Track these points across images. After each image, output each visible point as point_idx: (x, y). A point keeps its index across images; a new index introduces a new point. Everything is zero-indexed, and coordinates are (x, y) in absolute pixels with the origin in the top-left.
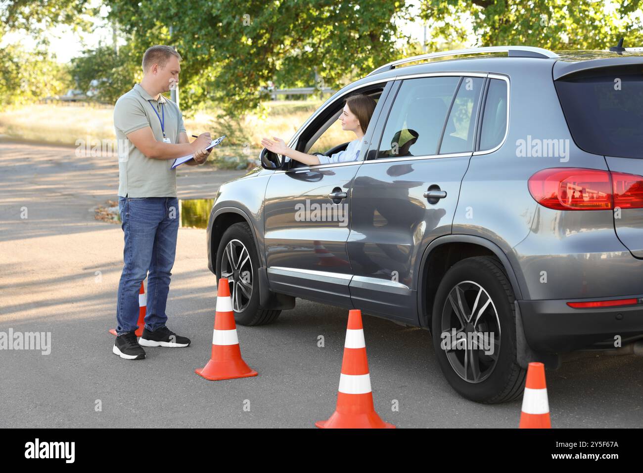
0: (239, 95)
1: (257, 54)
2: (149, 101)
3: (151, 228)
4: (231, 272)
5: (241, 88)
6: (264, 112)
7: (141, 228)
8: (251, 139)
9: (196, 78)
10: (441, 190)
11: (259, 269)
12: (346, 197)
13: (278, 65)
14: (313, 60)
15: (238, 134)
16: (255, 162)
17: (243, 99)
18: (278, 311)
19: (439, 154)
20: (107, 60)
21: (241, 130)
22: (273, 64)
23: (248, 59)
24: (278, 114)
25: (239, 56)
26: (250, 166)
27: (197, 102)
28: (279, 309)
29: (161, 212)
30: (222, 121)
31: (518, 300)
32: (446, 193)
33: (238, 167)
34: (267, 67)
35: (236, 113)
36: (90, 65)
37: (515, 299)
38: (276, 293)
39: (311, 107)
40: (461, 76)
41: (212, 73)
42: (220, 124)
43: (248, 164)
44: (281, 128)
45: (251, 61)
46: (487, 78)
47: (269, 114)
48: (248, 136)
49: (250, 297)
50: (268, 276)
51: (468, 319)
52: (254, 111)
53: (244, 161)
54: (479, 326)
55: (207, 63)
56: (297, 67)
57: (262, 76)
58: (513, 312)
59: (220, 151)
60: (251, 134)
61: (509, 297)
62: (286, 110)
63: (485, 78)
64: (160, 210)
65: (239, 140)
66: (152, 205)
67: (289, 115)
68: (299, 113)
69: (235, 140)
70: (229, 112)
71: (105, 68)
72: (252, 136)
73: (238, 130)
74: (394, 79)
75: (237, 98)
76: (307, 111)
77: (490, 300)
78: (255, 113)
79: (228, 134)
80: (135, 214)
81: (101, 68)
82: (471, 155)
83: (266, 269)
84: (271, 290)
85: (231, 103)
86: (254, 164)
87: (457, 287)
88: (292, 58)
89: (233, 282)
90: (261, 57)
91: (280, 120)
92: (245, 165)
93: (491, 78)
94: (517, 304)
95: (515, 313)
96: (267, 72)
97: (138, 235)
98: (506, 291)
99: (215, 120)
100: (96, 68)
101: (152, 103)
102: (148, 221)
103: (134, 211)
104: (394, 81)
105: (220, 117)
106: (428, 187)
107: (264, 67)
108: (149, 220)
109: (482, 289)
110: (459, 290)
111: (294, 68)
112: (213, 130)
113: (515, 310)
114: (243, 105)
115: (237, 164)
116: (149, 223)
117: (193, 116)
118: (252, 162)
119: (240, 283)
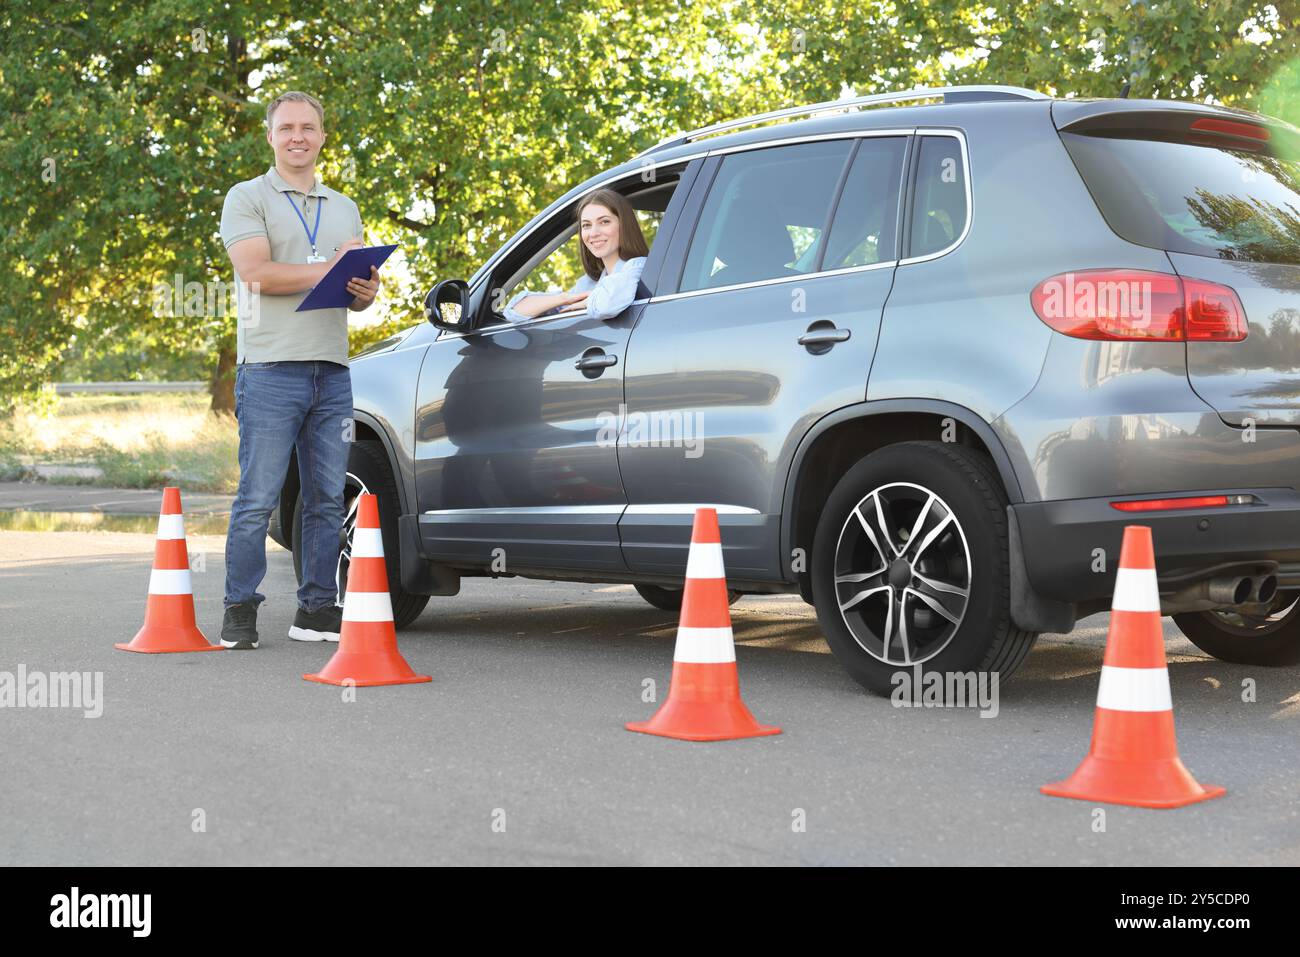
2: (285, 192)
3: (283, 419)
7: (261, 419)
10: (838, 329)
11: (400, 518)
12: (614, 364)
19: (820, 270)
28: (432, 592)
29: (304, 393)
31: (1013, 505)
32: (850, 331)
37: (1009, 503)
38: (433, 562)
40: (858, 138)
46: (915, 135)
50: (420, 530)
54: (922, 565)
63: (911, 135)
64: (302, 389)
66: (285, 379)
74: (703, 155)
77: (950, 517)
80: (252, 393)
82: (895, 265)
83: (418, 517)
93: (922, 136)
94: (1013, 514)
97: (257, 431)
101: (292, 196)
102: (275, 407)
103: (252, 388)
104: (705, 159)
108: (277, 405)
109: (933, 496)
116: (277, 411)
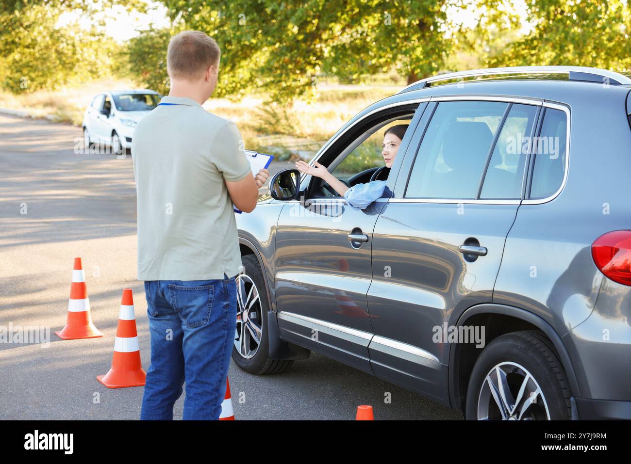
0: (286, 82)
1: (305, 40)
4: (240, 311)
5: (287, 75)
6: (313, 98)
8: (296, 128)
9: (244, 63)
10: (481, 245)
11: (268, 313)
12: (367, 241)
13: (327, 52)
14: (361, 48)
15: (283, 122)
16: (297, 154)
17: (290, 86)
18: (290, 361)
19: (479, 198)
20: (158, 43)
21: (287, 118)
22: (321, 51)
23: (294, 46)
24: (327, 100)
25: (285, 42)
26: (293, 158)
27: (244, 87)
28: (291, 359)
30: (268, 108)
31: (574, 397)
32: (487, 250)
33: (280, 158)
34: (315, 54)
35: (282, 100)
36: (141, 46)
37: (572, 395)
38: (288, 342)
39: (360, 94)
40: (509, 102)
41: (261, 57)
42: (266, 111)
43: (291, 155)
44: (329, 116)
45: (298, 48)
46: (542, 106)
47: (318, 100)
48: (293, 124)
49: (259, 343)
50: (278, 322)
51: (511, 410)
52: (301, 97)
53: (286, 152)
55: (255, 48)
56: (345, 56)
57: (310, 63)
58: (569, 409)
59: (263, 140)
60: (297, 122)
61: (563, 390)
62: (335, 96)
63: (539, 106)
65: (284, 129)
67: (337, 102)
68: (348, 100)
69: (280, 129)
70: (275, 99)
71: (156, 50)
72: (298, 124)
73: (284, 118)
74: (428, 100)
75: (284, 84)
76: (356, 97)
77: (539, 391)
78: (304, 100)
79: (273, 121)
81: (151, 50)
82: (519, 204)
83: (277, 313)
84: (281, 337)
85: (278, 89)
86: (297, 156)
87: (497, 367)
88: (339, 47)
89: (241, 323)
90: (309, 43)
91: (327, 107)
92: (287, 156)
93: (546, 108)
94: (574, 401)
95: (571, 411)
96: (315, 58)
98: (560, 382)
99: (262, 107)
100: (147, 50)
104: (429, 102)
105: (266, 103)
106: (464, 240)
107: (311, 54)
109: (529, 375)
110: (500, 372)
111: (341, 56)
112: (258, 118)
113: (570, 408)
114: (290, 92)
115: (280, 155)
117: (239, 100)
118: (295, 153)
119: (248, 325)
